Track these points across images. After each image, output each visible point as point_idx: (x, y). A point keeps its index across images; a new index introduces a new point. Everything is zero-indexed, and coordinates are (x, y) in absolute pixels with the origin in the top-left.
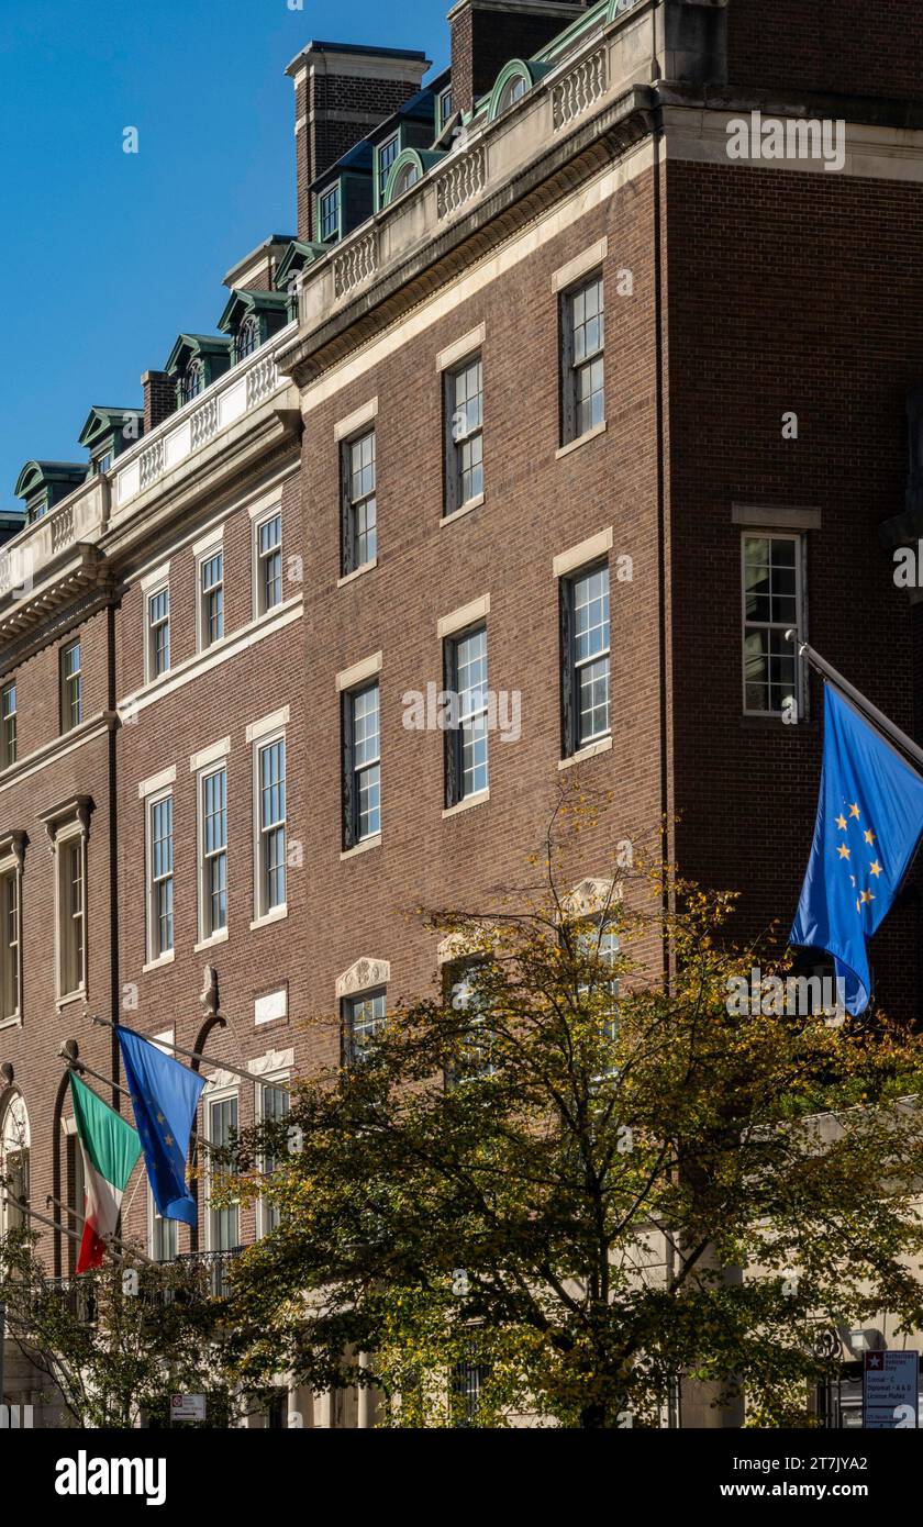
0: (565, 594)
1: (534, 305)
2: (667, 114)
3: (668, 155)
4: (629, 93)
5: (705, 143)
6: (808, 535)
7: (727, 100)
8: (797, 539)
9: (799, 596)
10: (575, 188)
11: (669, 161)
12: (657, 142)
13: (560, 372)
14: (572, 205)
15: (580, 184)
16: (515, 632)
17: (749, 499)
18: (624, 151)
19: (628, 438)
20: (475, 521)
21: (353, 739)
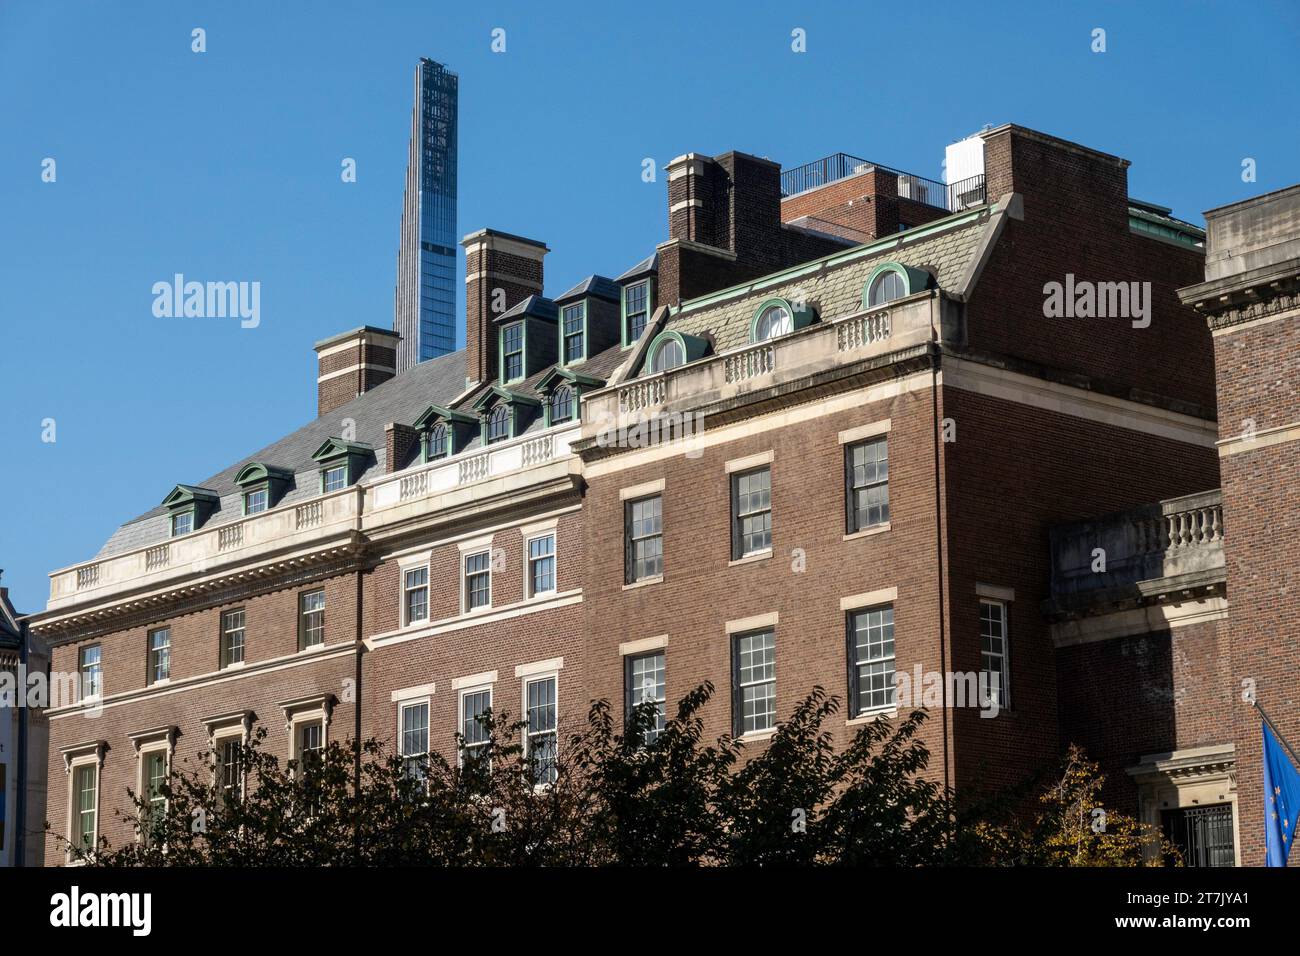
0: (849, 621)
1: (821, 448)
2: (944, 359)
3: (943, 381)
4: (924, 344)
5: (959, 377)
6: (1008, 604)
7: (971, 355)
8: (1001, 605)
9: (1003, 638)
10: (862, 387)
11: (944, 387)
12: (935, 373)
13: (846, 490)
14: (859, 395)
15: (867, 386)
16: (802, 638)
17: (986, 581)
18: (908, 374)
19: (911, 537)
20: (762, 567)
21: (632, 686)
